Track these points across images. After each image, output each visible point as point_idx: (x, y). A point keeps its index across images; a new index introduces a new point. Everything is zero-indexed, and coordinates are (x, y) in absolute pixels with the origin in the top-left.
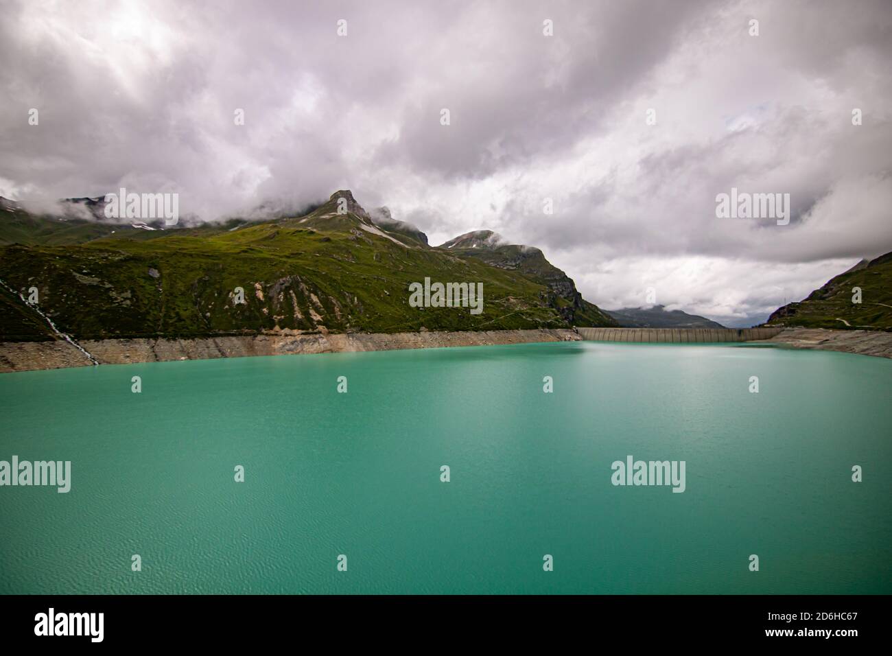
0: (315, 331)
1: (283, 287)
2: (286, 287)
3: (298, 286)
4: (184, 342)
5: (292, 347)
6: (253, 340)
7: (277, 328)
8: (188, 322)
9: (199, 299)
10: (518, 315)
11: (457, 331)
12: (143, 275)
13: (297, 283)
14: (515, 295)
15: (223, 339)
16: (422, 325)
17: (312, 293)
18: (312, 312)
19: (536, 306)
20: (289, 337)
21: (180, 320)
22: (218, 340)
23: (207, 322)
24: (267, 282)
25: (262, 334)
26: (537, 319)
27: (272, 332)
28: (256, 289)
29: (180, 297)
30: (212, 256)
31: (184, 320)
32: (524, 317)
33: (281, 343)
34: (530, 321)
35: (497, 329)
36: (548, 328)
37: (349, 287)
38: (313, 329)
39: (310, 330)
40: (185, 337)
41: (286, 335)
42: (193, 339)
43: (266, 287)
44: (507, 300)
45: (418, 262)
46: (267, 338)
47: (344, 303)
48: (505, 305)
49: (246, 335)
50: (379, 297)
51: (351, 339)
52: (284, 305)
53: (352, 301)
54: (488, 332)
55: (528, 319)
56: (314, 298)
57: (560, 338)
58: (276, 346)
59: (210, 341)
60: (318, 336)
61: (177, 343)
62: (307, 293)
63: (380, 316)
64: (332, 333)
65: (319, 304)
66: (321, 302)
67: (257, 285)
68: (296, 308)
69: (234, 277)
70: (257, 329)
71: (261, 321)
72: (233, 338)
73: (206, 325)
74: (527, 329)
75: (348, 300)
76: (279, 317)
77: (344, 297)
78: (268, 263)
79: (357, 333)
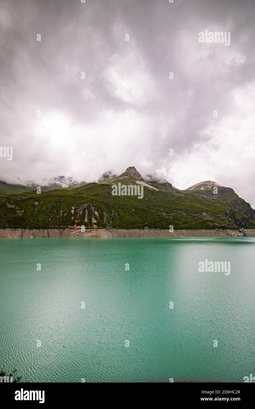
0: (92, 227)
1: (83, 208)
2: (85, 208)
3: (90, 208)
4: (35, 230)
5: (79, 234)
6: (64, 230)
7: (75, 226)
8: (40, 222)
9: (49, 213)
10: (205, 221)
11: (165, 229)
12: (31, 204)
13: (90, 206)
14: (207, 212)
15: (52, 229)
16: (146, 225)
17: (96, 210)
18: (93, 219)
19: (218, 217)
20: (79, 230)
21: (38, 221)
22: (49, 230)
23: (48, 223)
24: (77, 206)
25: (68, 228)
26: (216, 224)
27: (73, 227)
28: (72, 209)
29: (42, 212)
30: (61, 196)
31: (39, 222)
32: (208, 223)
33: (74, 232)
34: (211, 225)
35: (188, 229)
36: (222, 229)
37: (115, 208)
38: (91, 226)
39: (89, 227)
40: (36, 228)
41: (78, 229)
42: (39, 229)
43: (76, 208)
44: (201, 214)
45: (157, 196)
46: (70, 230)
47: (110, 215)
48: (199, 217)
49: (61, 228)
50: (129, 212)
51: (107, 231)
52: (81, 216)
53: (115, 215)
54: (182, 230)
55: (211, 224)
56: (96, 213)
57: (228, 234)
58: (72, 233)
59: (46, 230)
60: (92, 229)
61: (33, 230)
62: (93, 211)
63: (125, 221)
64: (99, 228)
65: (98, 215)
66: (99, 215)
67: (73, 208)
68: (86, 217)
69: (65, 204)
70: (67, 226)
71: (69, 222)
72: (56, 230)
73: (47, 223)
74: (207, 229)
75: (113, 214)
76: (77, 221)
77: (111, 212)
78: (81, 198)
79: (111, 228)
